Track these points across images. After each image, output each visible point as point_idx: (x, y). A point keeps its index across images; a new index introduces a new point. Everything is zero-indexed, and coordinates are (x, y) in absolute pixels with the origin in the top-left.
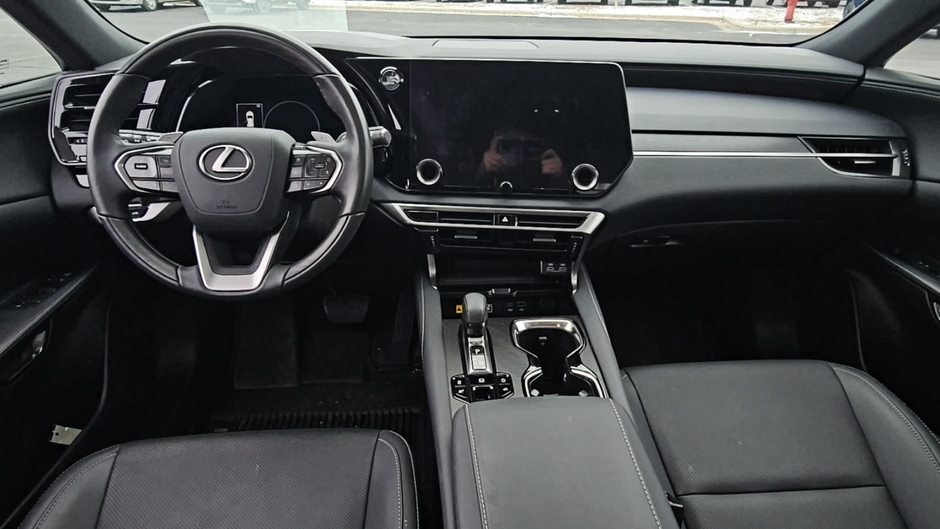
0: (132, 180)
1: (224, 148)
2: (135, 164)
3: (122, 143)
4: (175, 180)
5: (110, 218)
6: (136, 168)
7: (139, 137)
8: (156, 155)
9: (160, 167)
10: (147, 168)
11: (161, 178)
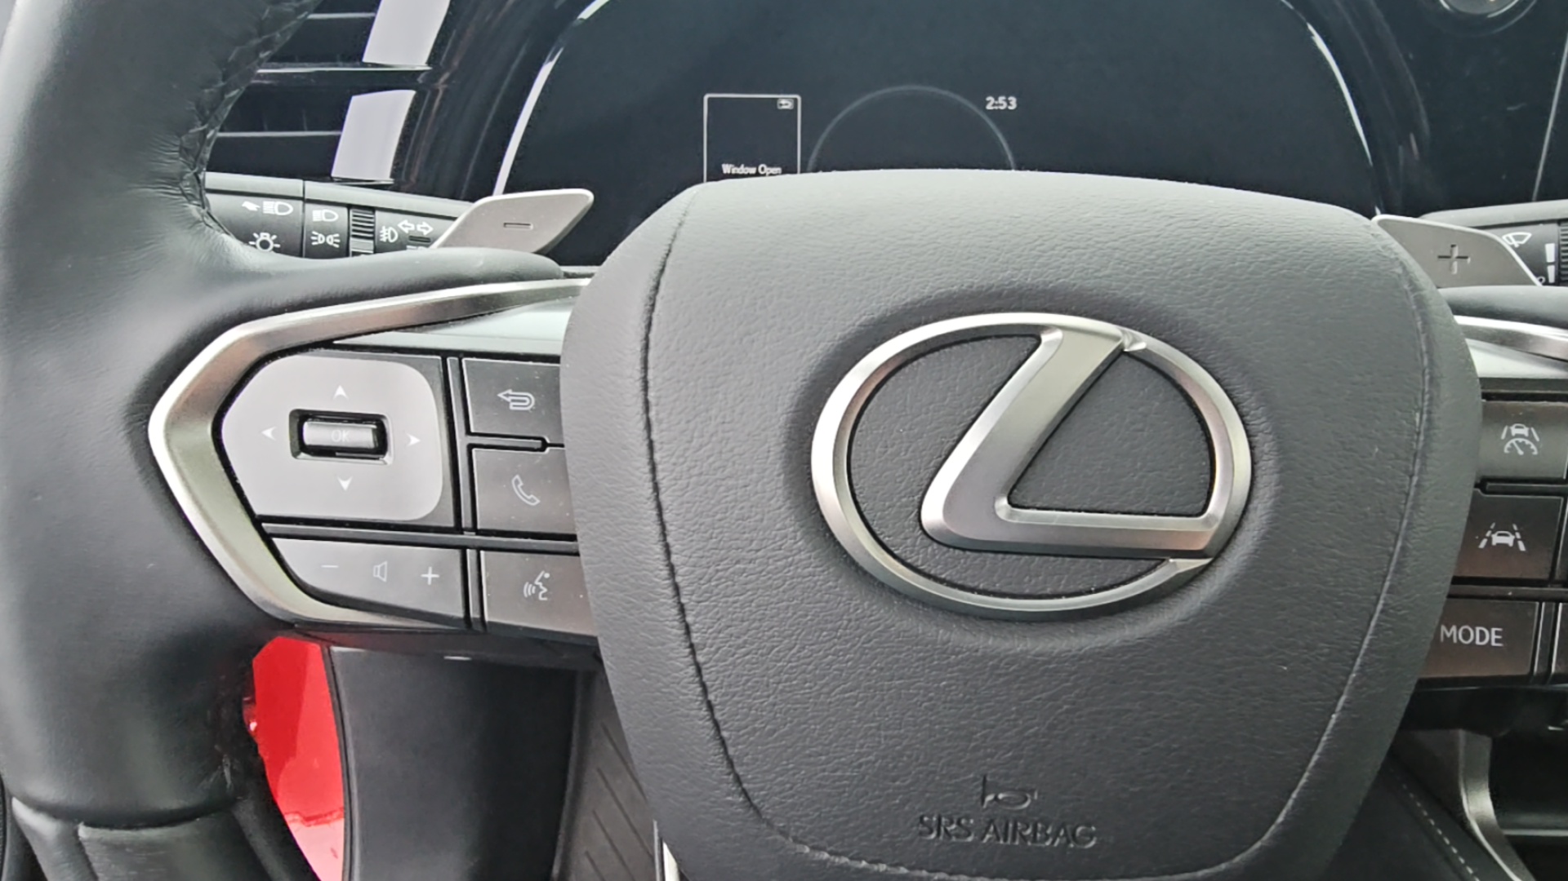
0: (267, 538)
1: (1033, 335)
2: (301, 418)
3: (217, 252)
4: (582, 545)
5: (84, 832)
6: (301, 447)
7: (339, 216)
8: (444, 354)
9: (471, 447)
10: (381, 446)
11: (474, 529)
